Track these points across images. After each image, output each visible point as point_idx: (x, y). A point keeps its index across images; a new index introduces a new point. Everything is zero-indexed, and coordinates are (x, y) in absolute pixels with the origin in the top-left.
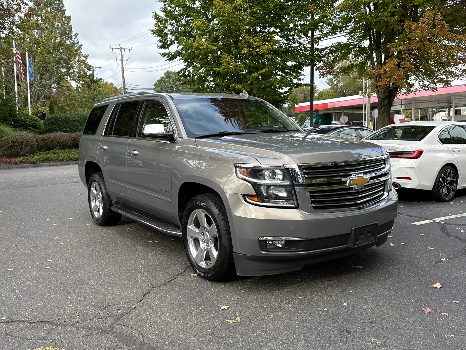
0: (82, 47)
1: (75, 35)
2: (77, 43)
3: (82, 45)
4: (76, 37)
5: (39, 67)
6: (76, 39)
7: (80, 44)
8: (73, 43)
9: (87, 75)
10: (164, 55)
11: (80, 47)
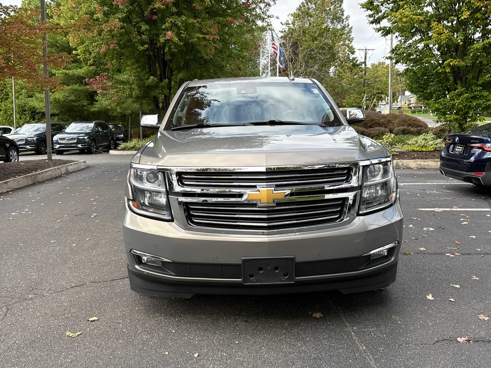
0: (352, 30)
1: (346, 18)
2: (347, 26)
3: (352, 28)
4: (347, 20)
5: (305, 55)
6: (347, 22)
7: (350, 27)
8: (343, 26)
9: (350, 59)
10: (379, 30)
11: (350, 30)
